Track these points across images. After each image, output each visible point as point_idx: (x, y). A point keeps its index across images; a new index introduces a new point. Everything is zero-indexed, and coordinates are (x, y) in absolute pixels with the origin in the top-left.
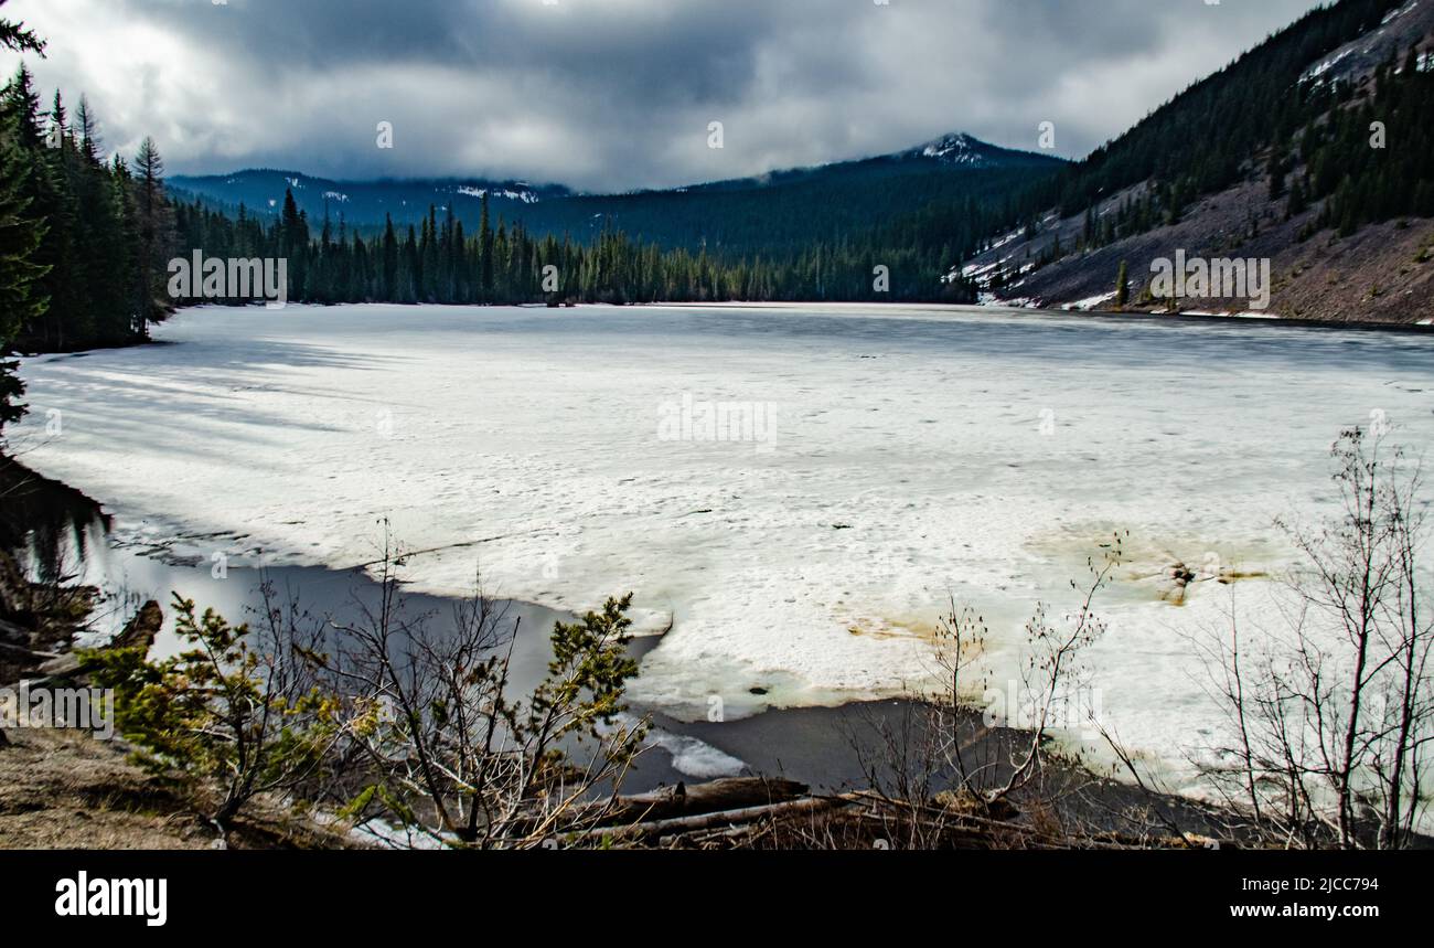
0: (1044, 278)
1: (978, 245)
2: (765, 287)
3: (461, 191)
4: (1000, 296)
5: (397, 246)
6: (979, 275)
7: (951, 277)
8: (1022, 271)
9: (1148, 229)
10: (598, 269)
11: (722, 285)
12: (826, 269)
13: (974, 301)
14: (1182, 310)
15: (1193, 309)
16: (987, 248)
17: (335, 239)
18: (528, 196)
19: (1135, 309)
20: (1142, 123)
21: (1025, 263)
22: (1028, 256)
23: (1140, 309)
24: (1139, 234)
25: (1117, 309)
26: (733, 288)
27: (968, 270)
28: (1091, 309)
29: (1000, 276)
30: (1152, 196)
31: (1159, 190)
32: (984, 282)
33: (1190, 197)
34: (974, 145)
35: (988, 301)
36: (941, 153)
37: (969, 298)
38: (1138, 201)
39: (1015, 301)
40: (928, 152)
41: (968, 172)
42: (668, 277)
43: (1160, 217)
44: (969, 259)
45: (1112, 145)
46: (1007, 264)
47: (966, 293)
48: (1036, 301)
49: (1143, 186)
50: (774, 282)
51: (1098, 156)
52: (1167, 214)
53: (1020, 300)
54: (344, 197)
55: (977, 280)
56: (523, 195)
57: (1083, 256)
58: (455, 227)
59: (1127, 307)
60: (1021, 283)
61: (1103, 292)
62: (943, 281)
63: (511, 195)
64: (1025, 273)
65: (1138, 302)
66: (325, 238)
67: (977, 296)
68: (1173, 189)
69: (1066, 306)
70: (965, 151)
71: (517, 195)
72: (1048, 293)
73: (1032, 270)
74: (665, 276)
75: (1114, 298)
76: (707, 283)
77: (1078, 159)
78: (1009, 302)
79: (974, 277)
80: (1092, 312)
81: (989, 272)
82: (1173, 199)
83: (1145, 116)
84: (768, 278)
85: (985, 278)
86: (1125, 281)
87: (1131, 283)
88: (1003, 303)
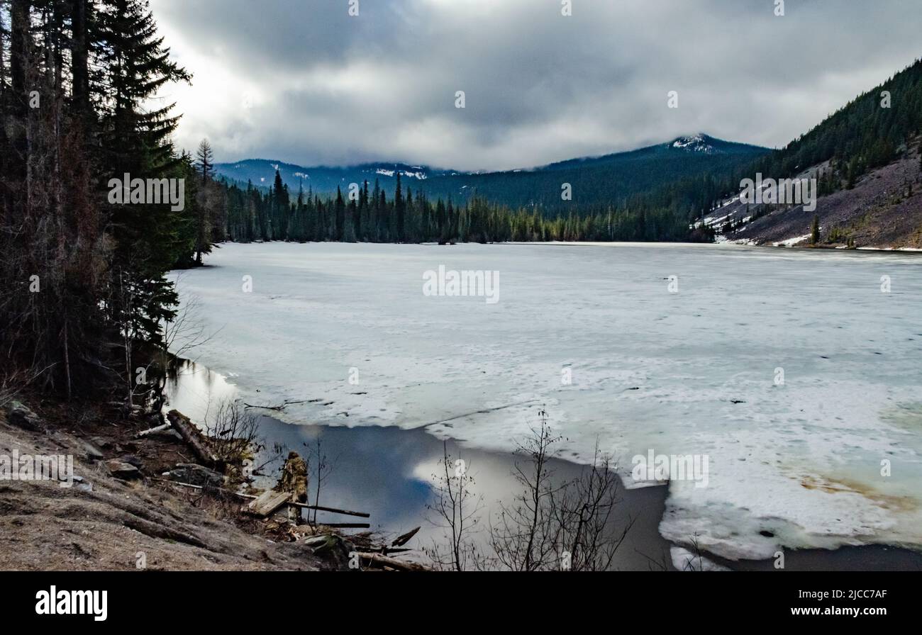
0: (759, 226)
1: (713, 204)
2: (575, 232)
3: (378, 172)
4: (730, 238)
5: (344, 206)
6: (715, 224)
7: (697, 225)
8: (744, 220)
9: (831, 192)
10: (470, 221)
11: (547, 232)
12: (615, 221)
13: (712, 241)
14: (858, 246)
15: (866, 245)
16: (719, 206)
17: (305, 202)
18: (420, 175)
19: (824, 245)
20: (824, 122)
21: (746, 216)
22: (748, 211)
23: (828, 245)
24: (826, 196)
25: (812, 246)
26: (555, 233)
27: (707, 220)
28: (793, 246)
29: (729, 224)
30: (834, 171)
31: (839, 166)
32: (718, 228)
33: (861, 171)
34: (707, 140)
35: (722, 242)
36: (685, 145)
37: (709, 239)
38: (824, 174)
39: (740, 241)
40: (676, 144)
41: (703, 158)
42: (513, 226)
43: (840, 184)
44: (707, 213)
45: (803, 138)
46: (734, 216)
47: (707, 235)
48: (755, 241)
49: (826, 164)
50: (581, 229)
51: (794, 146)
52: (845, 183)
53: (744, 240)
54: (306, 176)
55: (714, 227)
56: (417, 175)
57: (786, 211)
58: (380, 194)
59: (818, 244)
60: (744, 229)
61: (801, 234)
62: (691, 228)
63: (410, 174)
64: (746, 222)
65: (826, 241)
66: (300, 201)
67: (714, 238)
68: (849, 166)
69: (776, 244)
70: (701, 143)
71: (413, 174)
72: (763, 235)
73: (751, 220)
74: (512, 225)
75: (809, 239)
76: (538, 230)
77: (780, 147)
78: (736, 241)
79: (712, 225)
80: (795, 248)
81: (721, 222)
82: (849, 172)
83: (826, 118)
84: (577, 227)
85: (718, 226)
86: (816, 227)
87: (820, 228)
88: (732, 242)
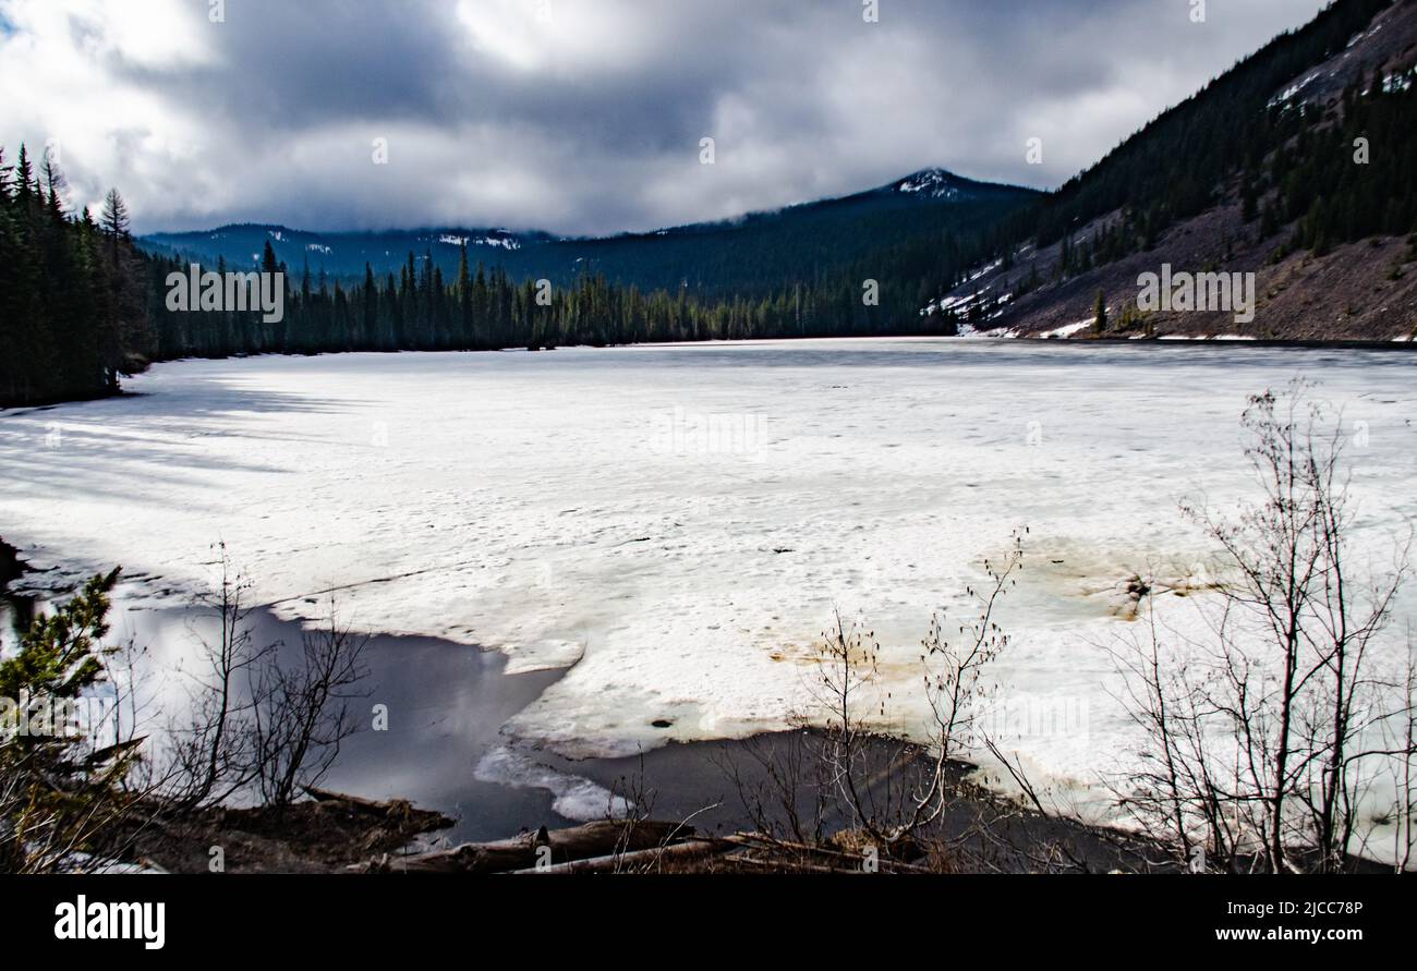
0: (1022, 307)
1: (956, 277)
2: (746, 325)
3: (444, 240)
4: (981, 327)
5: (377, 294)
6: (958, 307)
7: (930, 309)
8: (1000, 301)
9: (1122, 255)
10: (578, 312)
11: (702, 325)
12: (806, 306)
13: (954, 332)
14: (1160, 334)
15: (1171, 333)
16: (965, 280)
17: (315, 290)
18: (510, 243)
19: (1113, 335)
20: (1115, 152)
21: (1003, 294)
22: (1006, 286)
23: (1118, 335)
24: (1116, 261)
25: (1095, 336)
26: (714, 327)
27: (946, 302)
28: (1069, 337)
29: (979, 306)
30: (1126, 224)
31: (1134, 216)
32: (962, 314)
33: (1164, 223)
34: (950, 179)
35: (968, 333)
36: (917, 189)
37: (948, 328)
38: (1113, 228)
39: (994, 331)
40: (905, 187)
41: (944, 206)
42: (649, 319)
43: (1135, 243)
44: (947, 292)
45: (1085, 175)
46: (984, 296)
47: (946, 325)
48: (1015, 331)
49: (1117, 214)
50: (755, 320)
51: (1072, 185)
52: (1142, 241)
53: (999, 330)
54: (327, 249)
55: (957, 312)
56: (505, 243)
57: (1060, 284)
58: (434, 274)
59: (1105, 333)
60: (1000, 313)
61: (1081, 319)
62: (922, 313)
63: (493, 242)
64: (1003, 303)
65: (1116, 328)
66: (305, 288)
67: (956, 328)
68: (1147, 216)
69: (1045, 335)
70: (941, 185)
71: (499, 242)
72: (1026, 322)
73: (1010, 300)
74: (646, 317)
75: (1092, 326)
76: (688, 322)
77: (1052, 190)
78: (988, 333)
79: (953, 309)
80: (1069, 341)
81: (968, 304)
82: (1147, 225)
83: (1117, 145)
84: (748, 316)
85: (964, 309)
86: (1101, 309)
87: (1107, 309)
88: (982, 334)
